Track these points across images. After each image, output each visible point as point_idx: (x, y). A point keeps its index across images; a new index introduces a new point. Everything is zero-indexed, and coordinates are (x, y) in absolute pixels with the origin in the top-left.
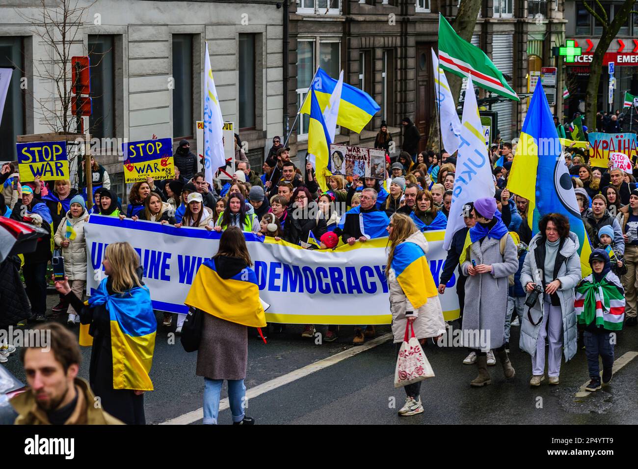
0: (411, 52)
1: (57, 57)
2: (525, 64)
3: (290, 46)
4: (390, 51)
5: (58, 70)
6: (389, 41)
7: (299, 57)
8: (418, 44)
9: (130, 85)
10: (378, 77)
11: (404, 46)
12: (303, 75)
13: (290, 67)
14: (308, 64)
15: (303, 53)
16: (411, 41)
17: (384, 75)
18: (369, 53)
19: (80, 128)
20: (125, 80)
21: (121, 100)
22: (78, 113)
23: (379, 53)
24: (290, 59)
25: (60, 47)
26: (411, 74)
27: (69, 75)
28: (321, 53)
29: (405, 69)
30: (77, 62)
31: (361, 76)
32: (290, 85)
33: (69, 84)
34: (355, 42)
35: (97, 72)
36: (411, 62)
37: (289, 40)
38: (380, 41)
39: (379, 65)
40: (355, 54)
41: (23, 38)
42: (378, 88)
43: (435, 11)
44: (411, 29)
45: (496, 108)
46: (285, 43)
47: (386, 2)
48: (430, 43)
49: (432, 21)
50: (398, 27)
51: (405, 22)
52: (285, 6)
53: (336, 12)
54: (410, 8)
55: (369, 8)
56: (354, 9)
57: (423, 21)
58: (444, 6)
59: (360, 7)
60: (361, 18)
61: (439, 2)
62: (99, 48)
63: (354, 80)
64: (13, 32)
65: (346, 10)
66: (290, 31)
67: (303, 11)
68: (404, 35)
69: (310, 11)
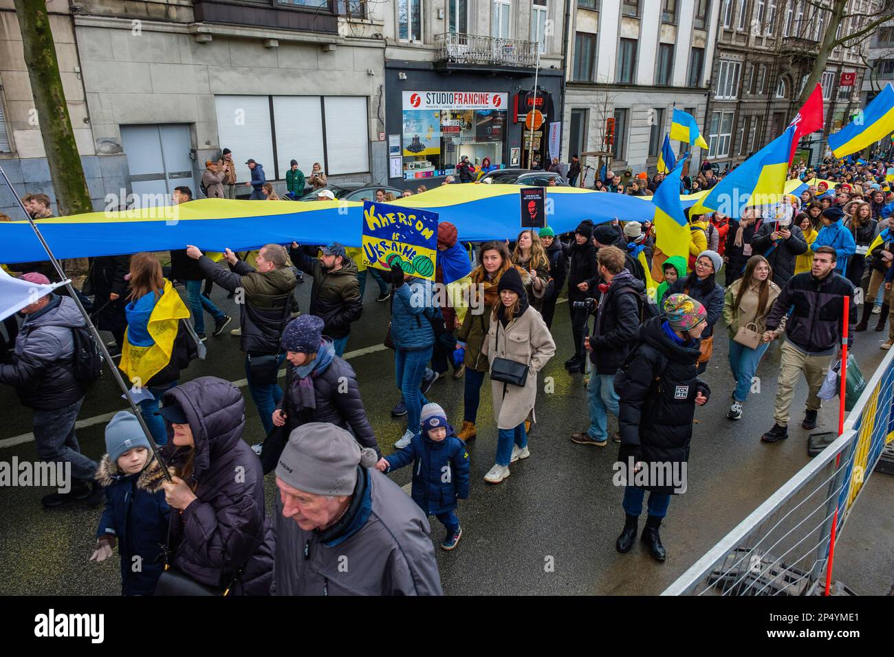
0: (771, 118)
1: (600, 118)
2: (832, 124)
3: (709, 115)
4: (759, 117)
5: (600, 124)
6: (759, 112)
7: (713, 120)
8: (775, 113)
9: (632, 131)
10: (751, 130)
11: (767, 115)
12: (714, 128)
13: (707, 124)
14: (716, 123)
15: (714, 118)
16: (771, 112)
17: (755, 129)
18: (748, 118)
19: (608, 150)
20: (629, 129)
21: (627, 138)
22: (608, 143)
23: (753, 118)
24: (708, 120)
25: (603, 114)
26: (769, 129)
27: (606, 126)
28: (724, 118)
29: (766, 126)
30: (610, 121)
31: (743, 130)
32: (706, 132)
33: (605, 130)
34: (742, 113)
35: (617, 125)
36: (770, 123)
37: (709, 112)
38: (755, 112)
39: (752, 124)
40: (741, 119)
41: (586, 109)
42: (750, 135)
43: (786, 97)
44: (772, 106)
45: (812, 146)
46: (707, 113)
47: (761, 92)
48: (781, 113)
49: (784, 102)
50: (765, 105)
51: (769, 103)
52: (709, 95)
53: (734, 98)
54: (773, 95)
55: (751, 96)
56: (743, 96)
57: (780, 101)
58: (792, 95)
59: (747, 95)
60: (746, 101)
61: (789, 93)
62: (619, 114)
63: (739, 131)
64: (582, 106)
65: (739, 97)
66: (710, 107)
67: (717, 97)
68: (768, 109)
69: (721, 97)
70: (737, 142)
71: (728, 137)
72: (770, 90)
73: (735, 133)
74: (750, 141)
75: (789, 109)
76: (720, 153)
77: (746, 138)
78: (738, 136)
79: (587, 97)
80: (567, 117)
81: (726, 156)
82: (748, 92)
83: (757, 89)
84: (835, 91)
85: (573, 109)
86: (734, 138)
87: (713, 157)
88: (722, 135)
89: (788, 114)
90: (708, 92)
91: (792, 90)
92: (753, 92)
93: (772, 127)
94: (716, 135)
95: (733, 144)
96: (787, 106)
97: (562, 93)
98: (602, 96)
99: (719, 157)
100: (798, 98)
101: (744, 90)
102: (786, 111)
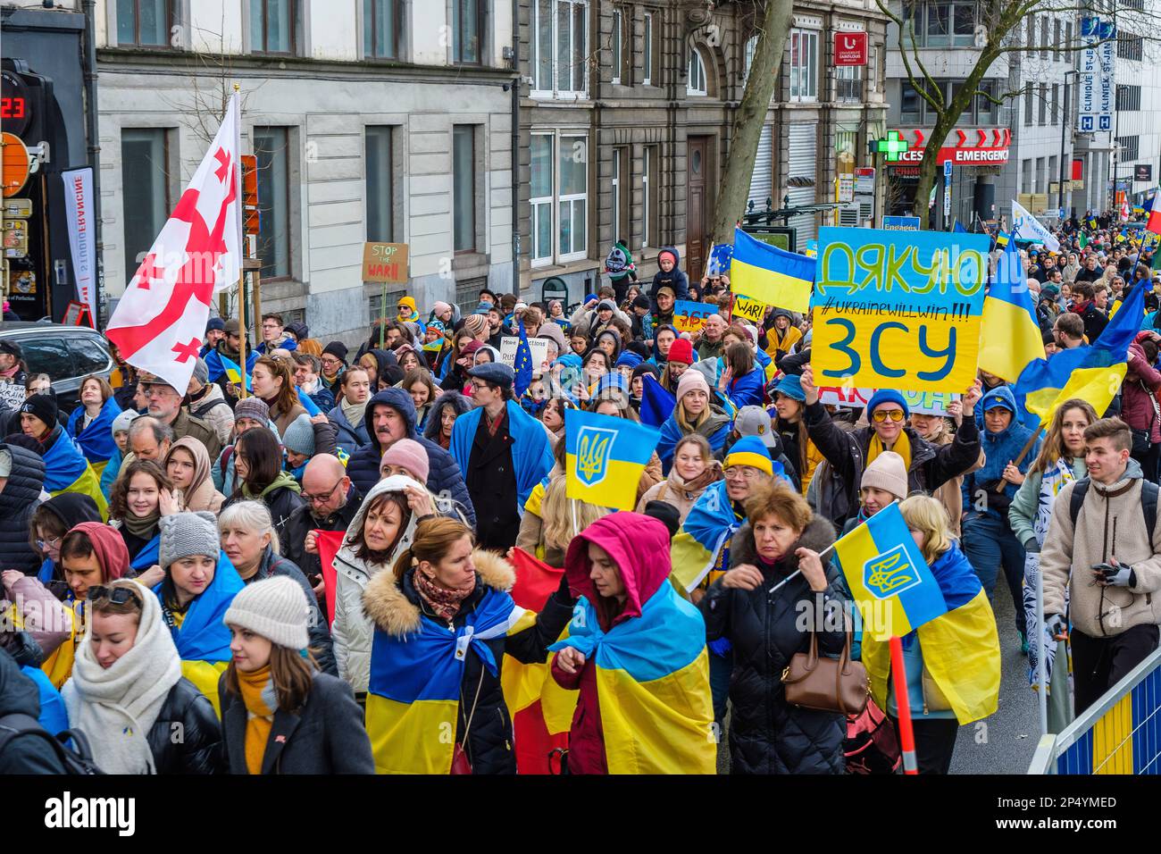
0: (681, 148)
2: (832, 164)
3: (522, 141)
4: (651, 147)
6: (652, 135)
7: (534, 155)
8: (690, 137)
9: (311, 194)
10: (637, 183)
11: (672, 141)
12: (539, 179)
13: (521, 170)
14: (544, 166)
15: (538, 150)
16: (681, 134)
17: (646, 179)
18: (625, 149)
19: (244, 250)
20: (303, 187)
21: (299, 212)
23: (638, 150)
24: (522, 158)
26: (681, 178)
28: (562, 150)
29: (673, 171)
31: (616, 182)
32: (521, 192)
34: (606, 136)
35: (266, 175)
36: (681, 163)
37: (521, 134)
38: (639, 135)
39: (638, 166)
40: (607, 152)
41: (166, 130)
42: (638, 197)
43: (712, 94)
44: (680, 118)
45: (794, 222)
46: (514, 138)
47: (647, 82)
48: (705, 137)
49: (709, 107)
50: (663, 117)
51: (673, 109)
52: (515, 88)
53: (583, 96)
54: (680, 90)
55: (624, 90)
56: (605, 91)
57: (697, 107)
58: (724, 88)
59: (613, 90)
60: (614, 104)
61: (718, 82)
62: (268, 144)
63: (605, 186)
64: (153, 121)
65: (595, 93)
66: (522, 120)
67: (537, 95)
68: (672, 125)
69: (547, 95)
70: (605, 216)
71: (579, 203)
72: (670, 78)
73: (596, 193)
74: (637, 212)
75: (724, 125)
76: (565, 249)
77: (629, 204)
78: (605, 200)
79: (166, 92)
80: (110, 152)
81: (583, 255)
82: (616, 81)
83: (638, 75)
84: (827, 78)
85: (125, 131)
86: (596, 208)
87: (547, 261)
88: (563, 198)
89: (724, 139)
90: (510, 77)
91: (723, 76)
92: (629, 81)
93: (689, 171)
94: (549, 199)
95: (596, 223)
96: (717, 116)
97: (88, 82)
98: (207, 91)
99: (563, 259)
100: (739, 95)
101: (605, 75)
102: (717, 130)
